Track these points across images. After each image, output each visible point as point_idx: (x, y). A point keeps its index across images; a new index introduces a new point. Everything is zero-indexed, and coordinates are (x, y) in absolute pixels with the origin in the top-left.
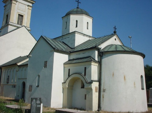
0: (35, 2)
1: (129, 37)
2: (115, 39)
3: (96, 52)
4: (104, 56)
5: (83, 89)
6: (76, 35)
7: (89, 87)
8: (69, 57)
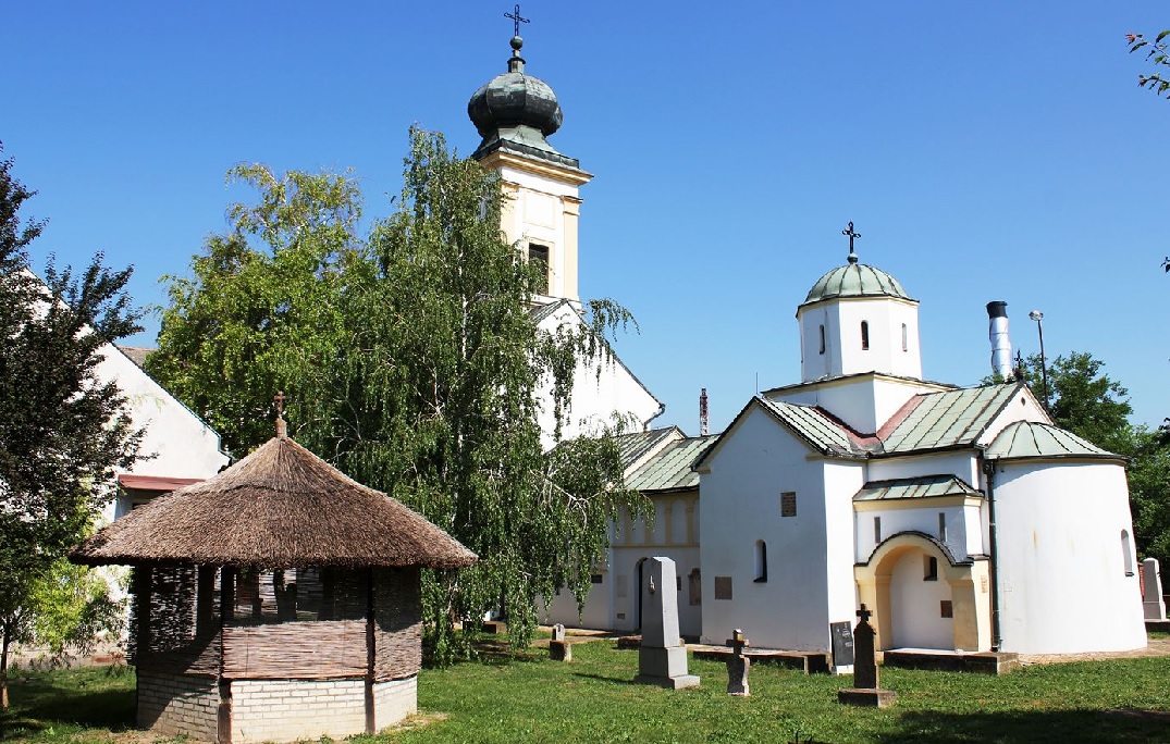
0: (589, 176)
1: (1031, 314)
2: (1023, 401)
3: (974, 461)
4: (999, 476)
5: (930, 583)
6: (877, 384)
7: (964, 578)
8: (866, 473)
